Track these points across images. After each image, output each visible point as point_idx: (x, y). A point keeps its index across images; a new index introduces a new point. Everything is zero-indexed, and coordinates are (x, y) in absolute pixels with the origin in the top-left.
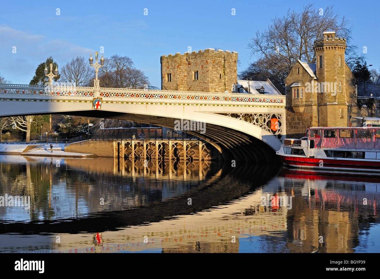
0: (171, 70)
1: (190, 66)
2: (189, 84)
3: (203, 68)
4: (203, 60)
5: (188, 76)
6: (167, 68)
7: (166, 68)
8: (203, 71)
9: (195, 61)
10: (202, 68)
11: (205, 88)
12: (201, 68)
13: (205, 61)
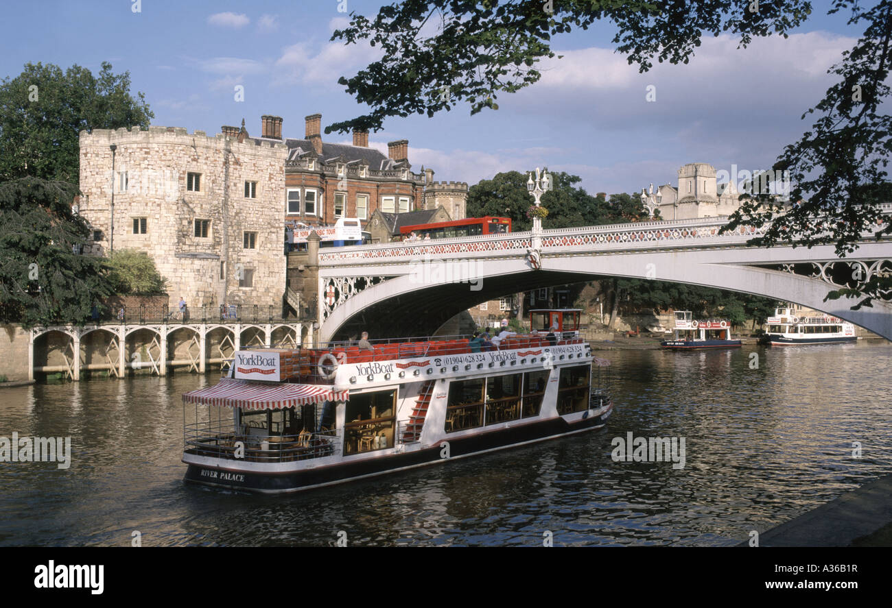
0: (205, 167)
1: (238, 167)
2: (235, 204)
3: (273, 181)
4: (272, 163)
5: (234, 188)
6: (194, 160)
7: (190, 160)
8: (273, 186)
9: (254, 162)
10: (270, 179)
11: (275, 220)
12: (267, 179)
13: (278, 168)
